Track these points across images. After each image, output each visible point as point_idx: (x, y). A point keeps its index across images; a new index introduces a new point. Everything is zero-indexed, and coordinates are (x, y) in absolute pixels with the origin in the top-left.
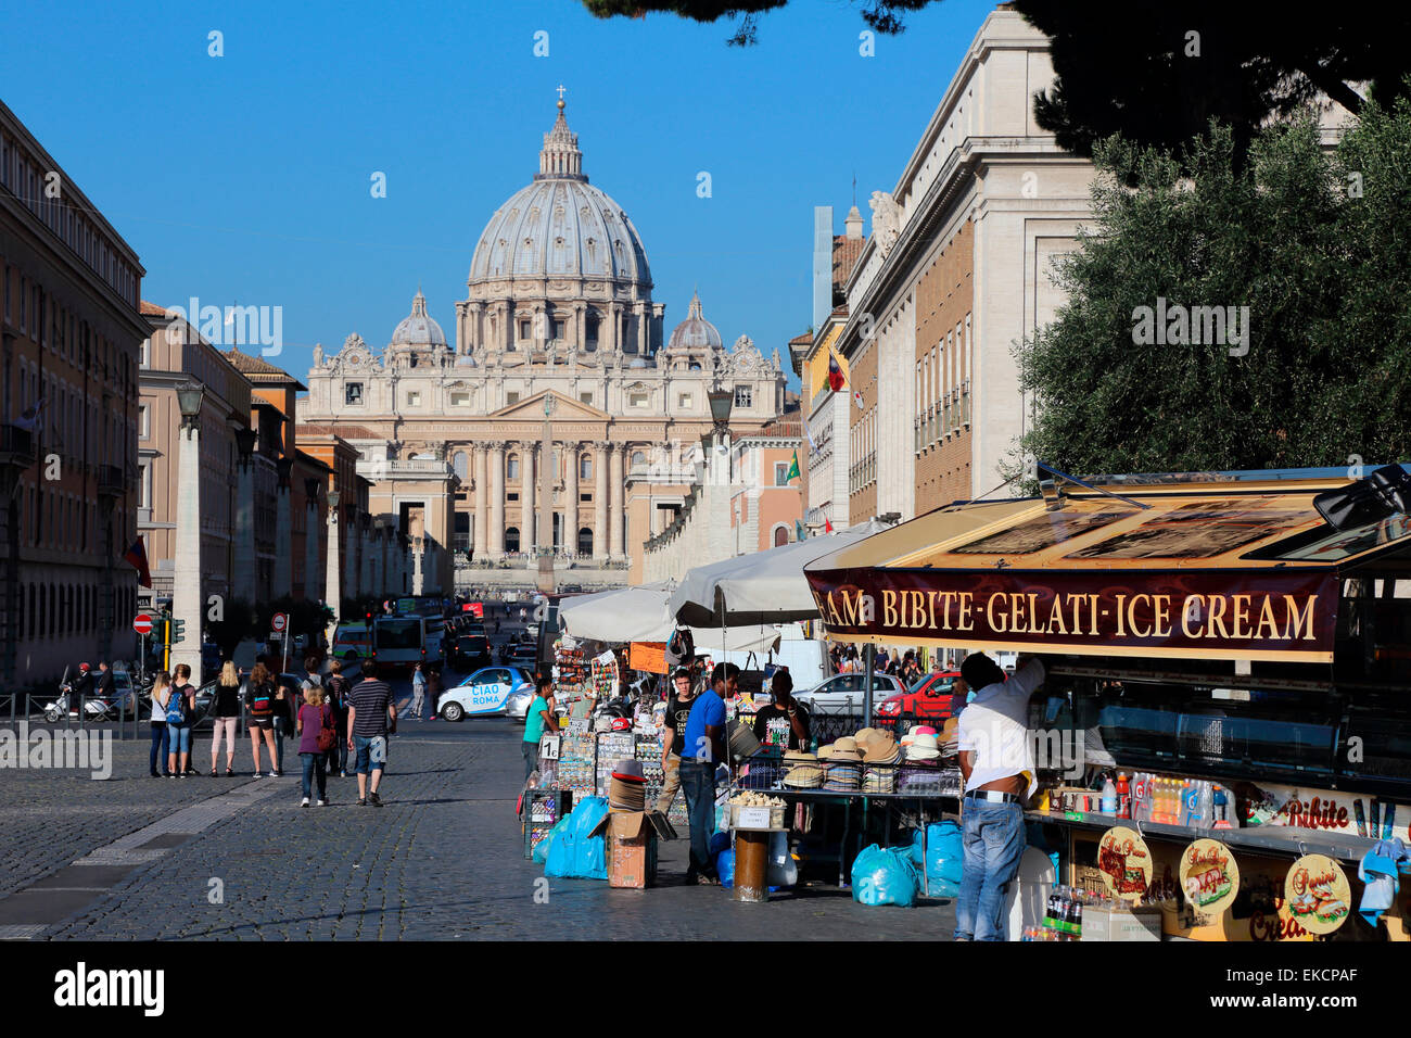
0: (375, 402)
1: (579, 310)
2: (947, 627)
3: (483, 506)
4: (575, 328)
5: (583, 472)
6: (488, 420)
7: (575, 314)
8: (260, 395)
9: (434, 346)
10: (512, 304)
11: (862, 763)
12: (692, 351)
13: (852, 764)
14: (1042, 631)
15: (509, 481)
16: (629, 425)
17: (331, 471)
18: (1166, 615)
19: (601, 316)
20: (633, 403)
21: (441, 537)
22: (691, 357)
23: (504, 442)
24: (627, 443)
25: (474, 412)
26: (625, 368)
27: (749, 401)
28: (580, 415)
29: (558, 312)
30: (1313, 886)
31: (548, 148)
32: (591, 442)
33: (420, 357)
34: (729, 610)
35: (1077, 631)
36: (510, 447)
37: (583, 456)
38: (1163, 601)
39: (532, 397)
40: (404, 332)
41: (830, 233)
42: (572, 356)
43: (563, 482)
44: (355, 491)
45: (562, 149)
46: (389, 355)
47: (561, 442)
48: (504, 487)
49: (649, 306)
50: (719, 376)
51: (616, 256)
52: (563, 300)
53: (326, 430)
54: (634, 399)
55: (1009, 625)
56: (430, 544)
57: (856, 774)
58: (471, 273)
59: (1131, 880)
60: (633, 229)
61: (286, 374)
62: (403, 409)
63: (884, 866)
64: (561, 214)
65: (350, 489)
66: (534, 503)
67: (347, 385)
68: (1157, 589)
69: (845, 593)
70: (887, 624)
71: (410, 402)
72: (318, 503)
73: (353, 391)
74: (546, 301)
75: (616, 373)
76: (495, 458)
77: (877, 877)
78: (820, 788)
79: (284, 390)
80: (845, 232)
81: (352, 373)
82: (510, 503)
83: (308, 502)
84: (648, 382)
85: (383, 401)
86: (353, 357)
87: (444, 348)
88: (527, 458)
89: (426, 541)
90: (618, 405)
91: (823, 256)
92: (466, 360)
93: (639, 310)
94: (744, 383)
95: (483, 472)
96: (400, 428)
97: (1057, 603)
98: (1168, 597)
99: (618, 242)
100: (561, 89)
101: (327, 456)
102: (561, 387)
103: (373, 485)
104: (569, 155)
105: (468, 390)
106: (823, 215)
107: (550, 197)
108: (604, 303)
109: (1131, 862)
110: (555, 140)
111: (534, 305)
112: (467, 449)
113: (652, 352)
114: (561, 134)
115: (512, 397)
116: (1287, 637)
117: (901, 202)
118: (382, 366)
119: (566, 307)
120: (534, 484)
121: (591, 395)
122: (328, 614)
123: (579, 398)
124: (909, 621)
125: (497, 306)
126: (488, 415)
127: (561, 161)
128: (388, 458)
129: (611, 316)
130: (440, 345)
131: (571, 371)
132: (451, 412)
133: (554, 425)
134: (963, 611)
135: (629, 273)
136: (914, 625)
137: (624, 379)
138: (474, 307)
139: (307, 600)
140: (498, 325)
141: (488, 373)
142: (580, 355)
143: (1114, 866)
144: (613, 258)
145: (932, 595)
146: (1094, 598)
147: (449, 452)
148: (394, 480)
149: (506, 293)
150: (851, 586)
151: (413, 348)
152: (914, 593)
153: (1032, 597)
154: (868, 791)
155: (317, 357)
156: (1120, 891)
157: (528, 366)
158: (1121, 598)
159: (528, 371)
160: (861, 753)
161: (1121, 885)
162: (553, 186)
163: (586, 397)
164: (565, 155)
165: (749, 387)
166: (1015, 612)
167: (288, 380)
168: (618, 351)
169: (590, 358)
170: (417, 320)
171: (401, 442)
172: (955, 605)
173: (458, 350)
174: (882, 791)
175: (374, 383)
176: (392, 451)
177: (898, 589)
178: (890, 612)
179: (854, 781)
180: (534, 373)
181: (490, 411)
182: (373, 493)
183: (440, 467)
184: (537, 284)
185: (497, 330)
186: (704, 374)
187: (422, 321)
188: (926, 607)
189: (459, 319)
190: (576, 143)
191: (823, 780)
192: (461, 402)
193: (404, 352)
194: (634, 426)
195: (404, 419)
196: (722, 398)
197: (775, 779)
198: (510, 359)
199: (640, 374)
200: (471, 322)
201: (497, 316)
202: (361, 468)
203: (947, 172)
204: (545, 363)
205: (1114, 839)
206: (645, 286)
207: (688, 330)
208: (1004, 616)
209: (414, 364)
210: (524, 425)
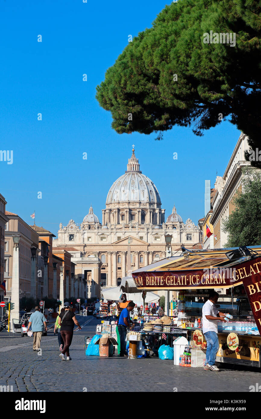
0: (78, 240)
1: (139, 212)
2: (158, 285)
3: (110, 271)
4: (138, 217)
5: (141, 261)
6: (112, 245)
7: (138, 213)
8: (41, 238)
9: (95, 223)
10: (119, 210)
11: (162, 325)
12: (173, 224)
13: (160, 325)
14: (176, 284)
15: (118, 264)
16: (154, 246)
17: (63, 261)
18: (199, 280)
19: (146, 213)
20: (155, 239)
21: (96, 281)
22: (173, 225)
23: (116, 252)
24: (154, 251)
25: (107, 243)
26: (153, 229)
27: (191, 239)
28: (139, 243)
29: (133, 212)
30: (232, 340)
31: (130, 163)
32: (143, 251)
33: (91, 226)
34: (129, 287)
35: (183, 284)
36: (118, 253)
37: (141, 256)
38: (198, 276)
39: (125, 238)
40: (87, 219)
41: (209, 188)
42: (137, 225)
43: (134, 264)
44: (70, 267)
45: (134, 163)
46: (82, 226)
47: (134, 252)
48: (117, 265)
49: (160, 210)
50: (182, 231)
51: (150, 195)
52: (134, 209)
53: (62, 249)
54: (156, 238)
55: (170, 284)
56: (93, 283)
57: (161, 328)
58: (107, 201)
59: (199, 342)
60: (155, 187)
61: (49, 232)
62: (86, 242)
63: (166, 350)
64: (133, 183)
65: (69, 266)
66: (126, 270)
67: (70, 235)
68: (197, 274)
69: (139, 278)
70: (147, 285)
71: (88, 240)
72: (57, 270)
73: (71, 237)
74: (129, 209)
75: (150, 230)
76: (114, 257)
77: (164, 352)
78: (152, 331)
79: (49, 237)
80: (214, 188)
81: (71, 232)
82: (119, 270)
83: (54, 269)
84: (160, 233)
85: (80, 240)
86: (71, 227)
87: (98, 223)
88: (124, 257)
89: (92, 282)
90: (151, 240)
91: (208, 195)
92: (105, 227)
93: (157, 211)
94: (190, 233)
95: (110, 261)
96: (85, 248)
97: (179, 278)
98: (199, 275)
99: (151, 191)
100: (133, 146)
101: (62, 256)
102: (134, 235)
103: (76, 265)
104: (136, 165)
105: (106, 236)
106: (208, 182)
107: (130, 177)
108: (146, 209)
109: (199, 338)
110: (131, 161)
111: (126, 210)
112: (105, 254)
113: (161, 224)
114: (134, 159)
115: (119, 238)
116: (220, 283)
117: (225, 179)
118: (80, 229)
119: (135, 211)
120: (126, 264)
121: (143, 237)
122: (60, 303)
123: (139, 238)
124: (151, 284)
125: (114, 211)
126: (112, 244)
127: (133, 167)
128: (81, 257)
129: (149, 213)
130: (97, 223)
131: (137, 230)
132: (101, 243)
133: (132, 247)
134: (161, 281)
135: (154, 200)
136: (152, 285)
137: (153, 232)
138: (107, 211)
139: (53, 299)
140: (115, 216)
141: (112, 231)
142: (139, 225)
143: (196, 339)
144: (149, 195)
145: (156, 277)
146: (186, 276)
147: (100, 255)
148: (83, 263)
149: (117, 207)
150: (140, 276)
151: (89, 224)
152: (152, 277)
153: (174, 277)
154: (164, 332)
155: (60, 227)
156: (197, 345)
157: (123, 229)
158: (190, 276)
159: (124, 230)
160: (163, 322)
161: (197, 343)
162: (131, 174)
163: (141, 238)
164: (135, 165)
165: (191, 234)
166: (171, 280)
167: (50, 234)
168: (151, 224)
169: (142, 226)
170: (90, 215)
171: (86, 252)
172: (160, 279)
173: (103, 224)
174: (168, 332)
175: (78, 234)
176: (82, 255)
177: (149, 276)
178: (148, 282)
179: (160, 329)
180: (125, 231)
181: (112, 243)
182: (76, 267)
183: (96, 259)
184: (126, 204)
185: (114, 218)
186: (177, 230)
187: (92, 216)
188: (154, 280)
189: (103, 215)
190: (138, 162)
191: (153, 329)
192: (104, 240)
193: (86, 225)
194: (156, 246)
195: (87, 245)
196: (169, 237)
197: (141, 329)
198: (119, 226)
199: (157, 231)
200: (107, 216)
201: (114, 214)
202: (73, 260)
203: (234, 171)
204: (129, 228)
205: (196, 333)
206: (159, 204)
207: (172, 217)
208: (169, 281)
209: (89, 228)
210: (122, 246)
